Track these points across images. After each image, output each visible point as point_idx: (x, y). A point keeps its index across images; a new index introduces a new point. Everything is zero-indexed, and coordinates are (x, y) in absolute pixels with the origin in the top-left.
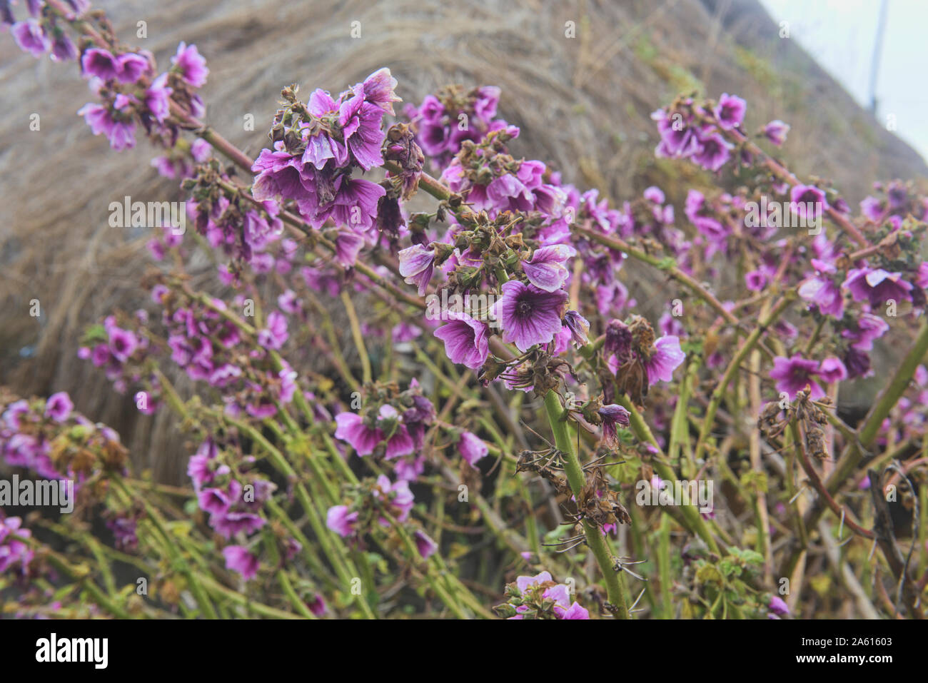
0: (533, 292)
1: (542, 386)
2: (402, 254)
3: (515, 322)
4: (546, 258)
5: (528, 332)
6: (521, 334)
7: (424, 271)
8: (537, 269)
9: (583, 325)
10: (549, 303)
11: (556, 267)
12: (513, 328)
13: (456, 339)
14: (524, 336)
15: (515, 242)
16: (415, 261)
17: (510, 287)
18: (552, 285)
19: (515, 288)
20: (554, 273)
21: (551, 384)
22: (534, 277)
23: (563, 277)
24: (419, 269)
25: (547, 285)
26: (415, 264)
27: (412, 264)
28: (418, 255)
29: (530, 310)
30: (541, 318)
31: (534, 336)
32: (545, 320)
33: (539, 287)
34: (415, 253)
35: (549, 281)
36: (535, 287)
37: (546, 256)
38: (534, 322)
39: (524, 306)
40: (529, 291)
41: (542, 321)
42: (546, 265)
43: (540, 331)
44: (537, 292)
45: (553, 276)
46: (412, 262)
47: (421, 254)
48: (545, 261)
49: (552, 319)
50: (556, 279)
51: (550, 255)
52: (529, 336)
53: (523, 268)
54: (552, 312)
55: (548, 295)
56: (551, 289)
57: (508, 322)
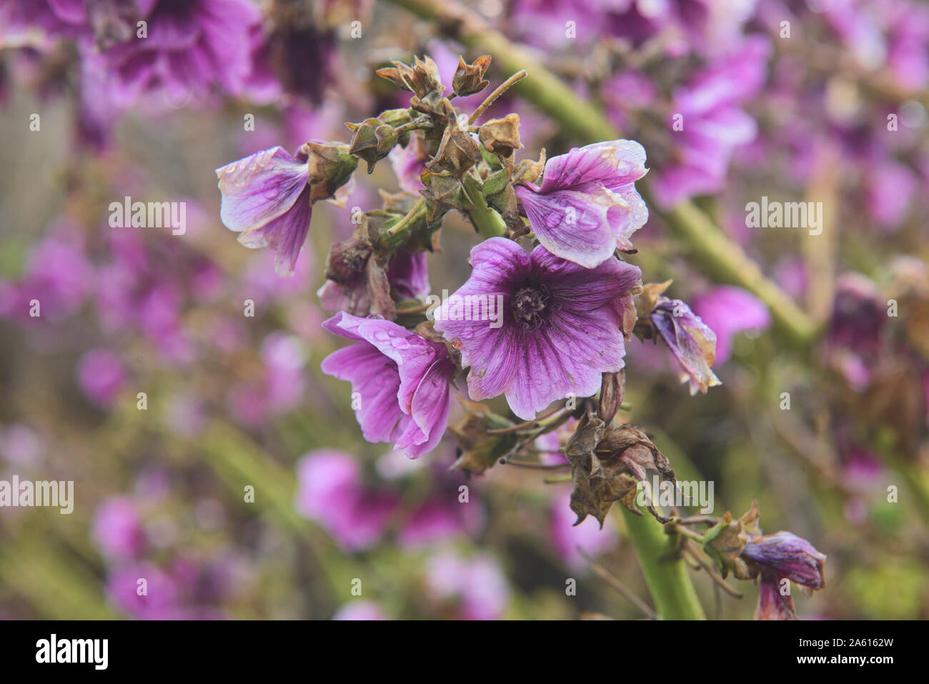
0: (545, 268)
1: (591, 495)
2: (227, 176)
3: (504, 345)
4: (579, 177)
5: (543, 367)
6: (523, 373)
7: (288, 212)
8: (557, 206)
9: (698, 337)
10: (590, 293)
11: (599, 202)
12: (497, 360)
13: (379, 380)
14: (529, 377)
15: (500, 137)
16: (263, 191)
17: (487, 255)
18: (594, 249)
19: (498, 259)
20: (595, 217)
21: (614, 492)
22: (548, 229)
23: (620, 229)
24: (272, 209)
25: (581, 249)
26: (261, 199)
27: (251, 198)
28: (269, 176)
29: (545, 312)
30: (573, 331)
31: (557, 378)
32: (582, 336)
33: (560, 253)
34: (261, 171)
35: (585, 237)
36: (551, 255)
37: (577, 172)
38: (554, 342)
39: (526, 304)
40: (534, 263)
41: (574, 338)
42: (578, 195)
43: (569, 368)
44: (555, 267)
45: (594, 224)
46: (254, 194)
47: (277, 172)
48: (578, 185)
49: (599, 334)
50: (603, 234)
51: (588, 170)
52: (544, 377)
53: (520, 205)
54: (601, 315)
55: (583, 275)
56: (589, 260)
57: (480, 348)
